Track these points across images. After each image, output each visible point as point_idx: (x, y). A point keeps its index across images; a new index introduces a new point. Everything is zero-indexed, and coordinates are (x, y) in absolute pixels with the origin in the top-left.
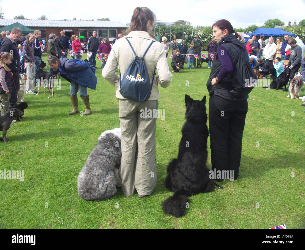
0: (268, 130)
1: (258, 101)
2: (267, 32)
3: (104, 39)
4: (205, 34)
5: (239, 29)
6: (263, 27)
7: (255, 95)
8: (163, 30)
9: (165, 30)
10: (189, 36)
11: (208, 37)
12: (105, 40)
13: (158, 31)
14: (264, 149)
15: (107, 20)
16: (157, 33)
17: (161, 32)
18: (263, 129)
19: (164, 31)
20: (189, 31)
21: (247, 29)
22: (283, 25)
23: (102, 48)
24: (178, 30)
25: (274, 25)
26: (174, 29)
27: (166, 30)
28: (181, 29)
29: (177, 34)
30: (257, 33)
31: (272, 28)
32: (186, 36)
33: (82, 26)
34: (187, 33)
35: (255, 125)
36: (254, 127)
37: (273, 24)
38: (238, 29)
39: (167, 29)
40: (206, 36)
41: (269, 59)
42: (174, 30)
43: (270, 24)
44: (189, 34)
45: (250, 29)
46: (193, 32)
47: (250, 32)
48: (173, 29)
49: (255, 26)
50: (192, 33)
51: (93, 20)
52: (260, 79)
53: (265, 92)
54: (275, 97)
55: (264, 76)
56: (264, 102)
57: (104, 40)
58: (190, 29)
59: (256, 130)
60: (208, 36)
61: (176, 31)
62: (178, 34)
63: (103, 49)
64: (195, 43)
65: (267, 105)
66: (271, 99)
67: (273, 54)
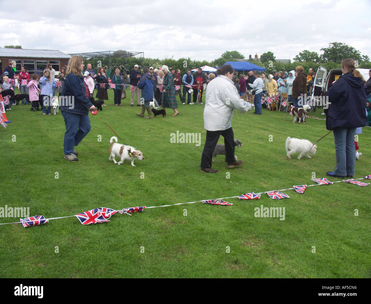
25: (233, 58)
37: (231, 56)
43: (228, 57)
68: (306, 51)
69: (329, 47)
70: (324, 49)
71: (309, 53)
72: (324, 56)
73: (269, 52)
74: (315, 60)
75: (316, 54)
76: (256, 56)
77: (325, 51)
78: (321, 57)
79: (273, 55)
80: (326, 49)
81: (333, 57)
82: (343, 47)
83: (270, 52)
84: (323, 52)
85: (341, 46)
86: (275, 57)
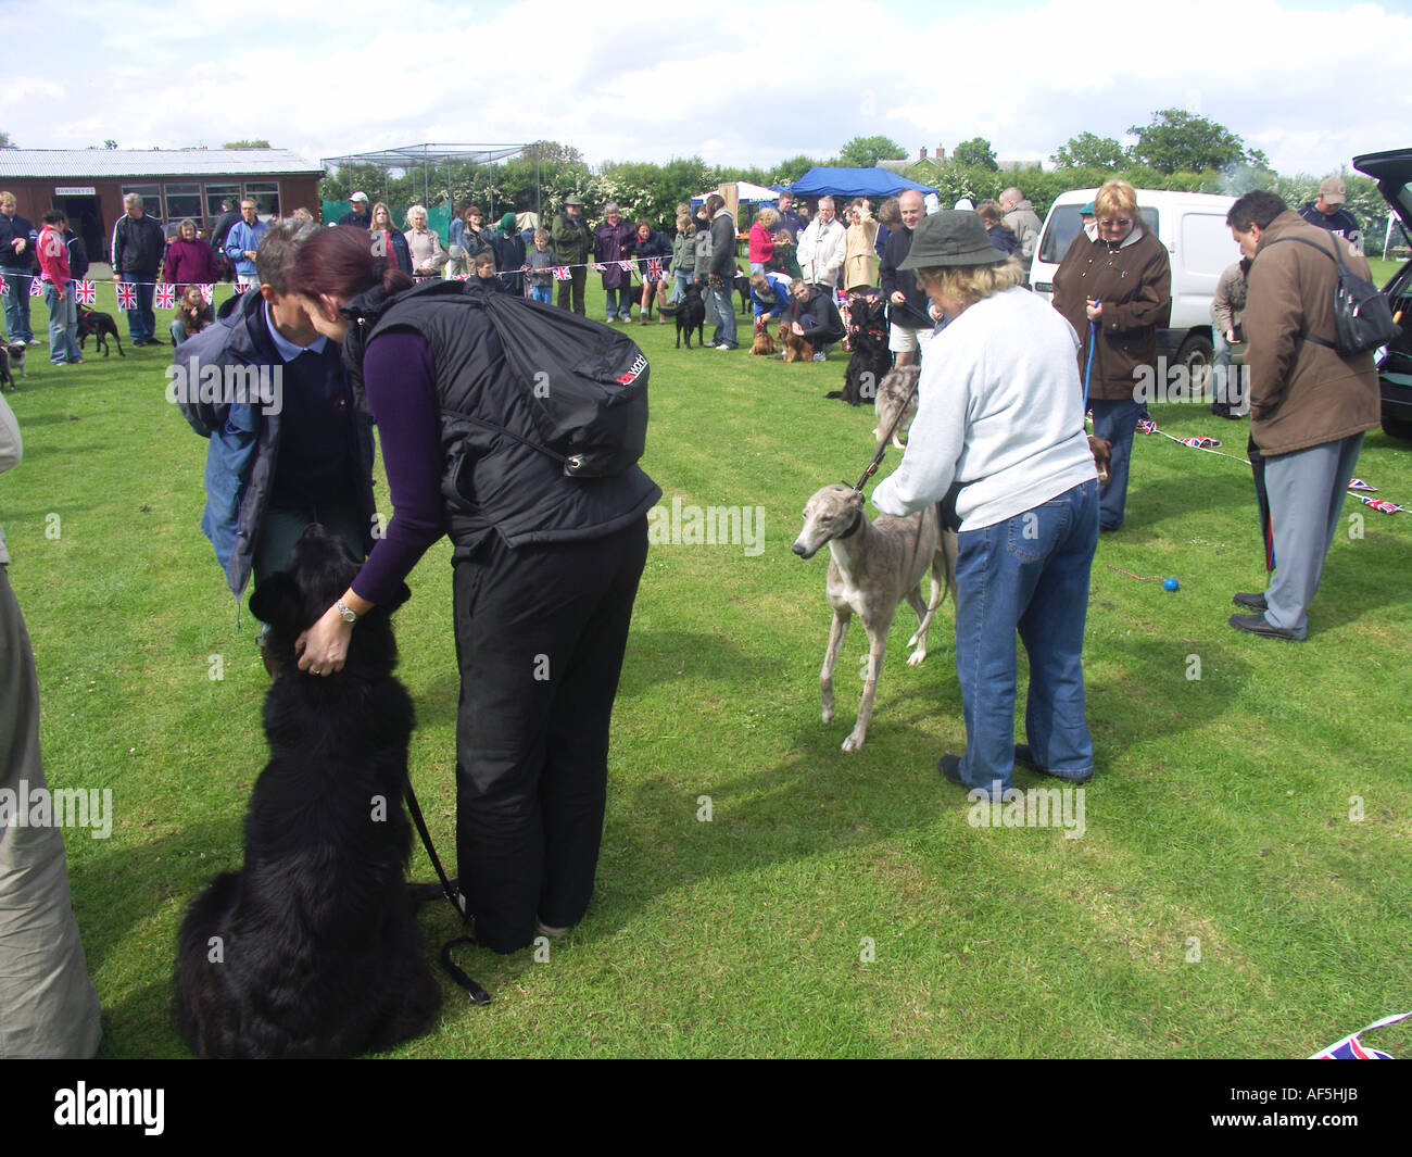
0: (789, 608)
1: (778, 458)
2: (846, 182)
3: (186, 224)
4: (623, 191)
5: (748, 169)
6: (834, 163)
7: (769, 432)
8: (464, 181)
9: (472, 180)
11: (637, 202)
12: (191, 226)
13: (447, 186)
14: (752, 714)
15: (264, 146)
16: (444, 193)
17: (457, 189)
18: (767, 601)
19: (469, 184)
20: (563, 182)
21: (775, 172)
22: (902, 157)
23: (178, 260)
24: (520, 177)
25: (874, 158)
26: (507, 176)
27: (476, 179)
28: (532, 176)
29: (518, 193)
30: (809, 185)
31: (867, 167)
32: (554, 201)
33: (137, 172)
34: (558, 188)
35: (736, 583)
36: (732, 596)
37: (869, 153)
38: (744, 172)
39: (481, 177)
40: (628, 199)
41: (823, 283)
42: (508, 178)
43: (858, 155)
45: (788, 170)
46: (578, 183)
47: (787, 183)
48: (503, 176)
49: (802, 161)
50: (575, 187)
51: (205, 148)
52: (803, 361)
53: (810, 419)
54: (845, 439)
55: (817, 349)
56: (799, 465)
57: (184, 228)
58: (568, 174)
59: (737, 608)
60: (637, 197)
61: (515, 184)
62: (524, 192)
63: (180, 264)
64: (568, 225)
65: (810, 476)
66: (827, 448)
67: (834, 262)
68: (1088, 136)
69: (1153, 125)
70: (1138, 131)
71: (1097, 142)
72: (1140, 151)
73: (977, 140)
74: (1112, 163)
75: (1116, 146)
76: (941, 152)
77: (1143, 136)
78: (1128, 155)
79: (990, 149)
80: (1142, 129)
81: (1163, 155)
82: (1194, 124)
83: (980, 139)
84: (1134, 140)
85: (1188, 120)
86: (995, 156)
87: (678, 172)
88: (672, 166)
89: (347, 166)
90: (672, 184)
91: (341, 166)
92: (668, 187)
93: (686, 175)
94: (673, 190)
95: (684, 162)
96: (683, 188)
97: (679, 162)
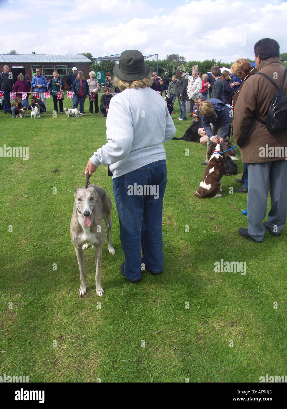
10: (169, 72)
20: (169, 67)
24: (156, 65)
26: (151, 64)
28: (159, 65)
32: (166, 73)
33: (35, 61)
34: (167, 69)
44: (170, 71)
46: (174, 67)
87: (206, 64)
88: (205, 62)
89: (103, 61)
90: (204, 68)
91: (101, 60)
92: (203, 69)
93: (209, 65)
94: (204, 70)
95: (209, 61)
96: (207, 69)
97: (207, 61)
